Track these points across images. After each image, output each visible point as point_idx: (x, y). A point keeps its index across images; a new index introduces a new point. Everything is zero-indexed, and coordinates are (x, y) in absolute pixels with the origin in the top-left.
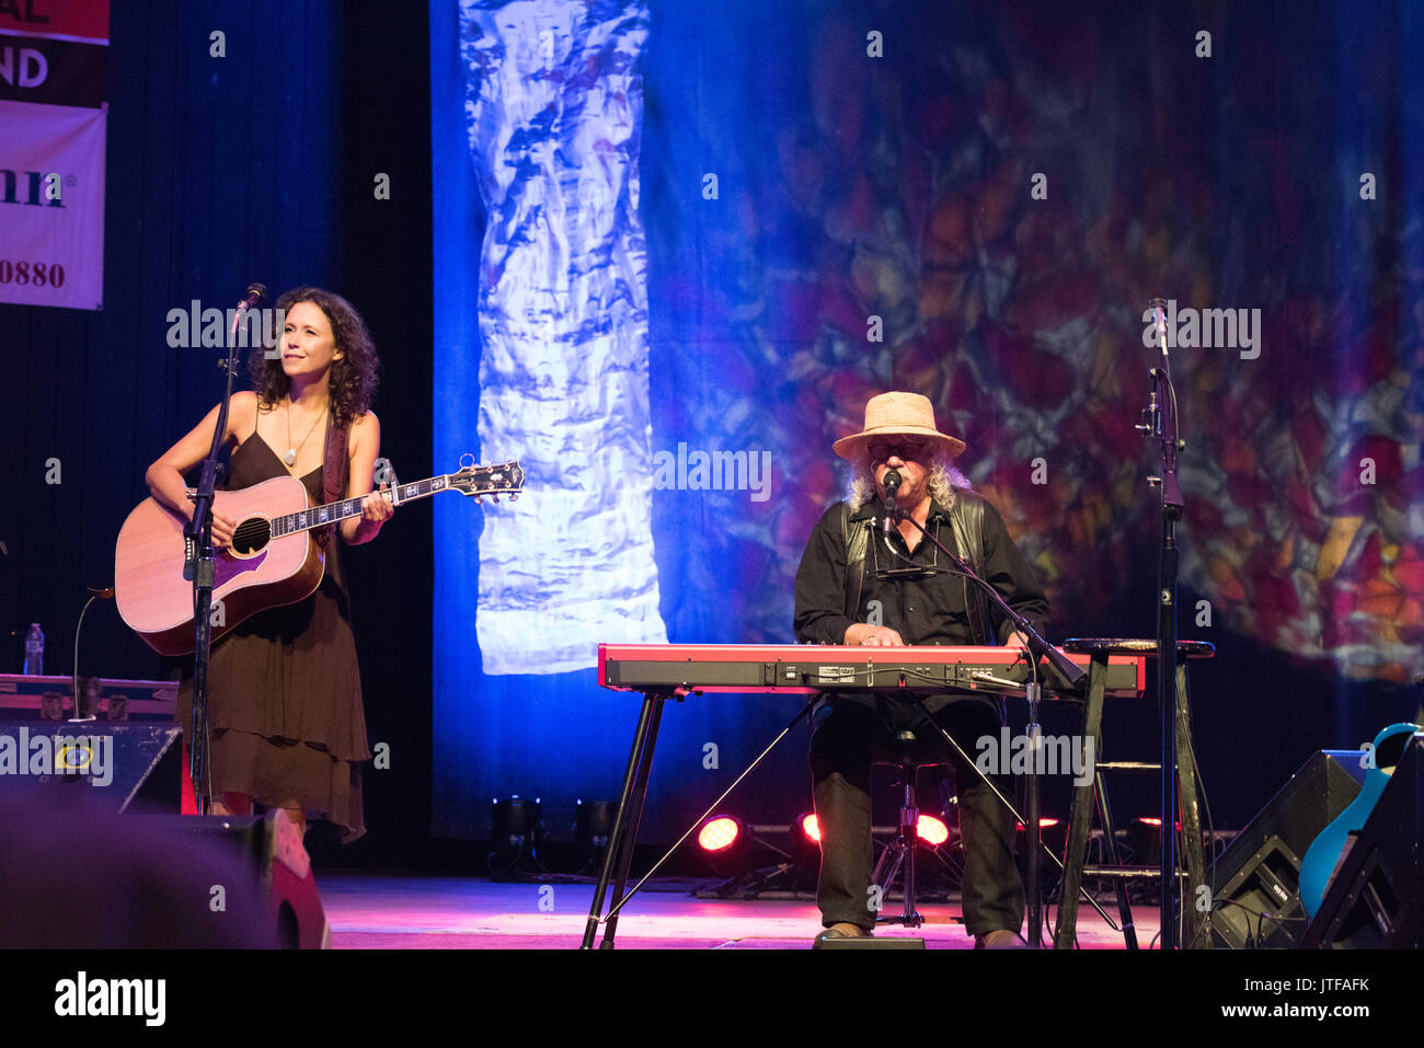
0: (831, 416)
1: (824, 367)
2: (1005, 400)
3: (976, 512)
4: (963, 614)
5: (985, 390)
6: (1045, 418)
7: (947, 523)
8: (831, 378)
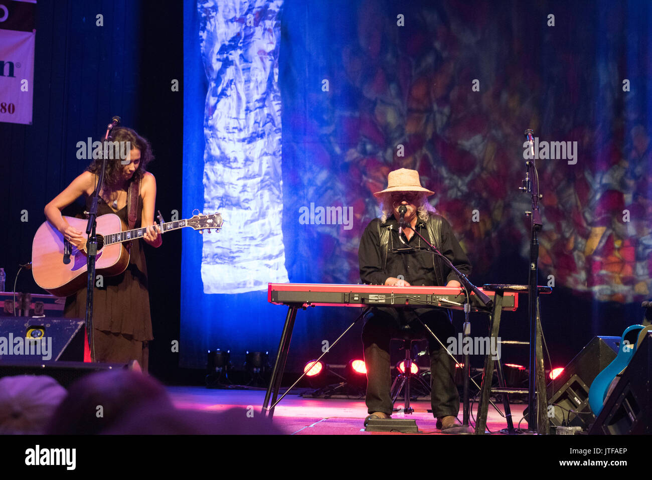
0: (365, 178)
1: (362, 156)
2: (444, 172)
3: (438, 223)
4: (432, 269)
5: (435, 167)
6: (462, 180)
7: (425, 228)
8: (365, 161)
